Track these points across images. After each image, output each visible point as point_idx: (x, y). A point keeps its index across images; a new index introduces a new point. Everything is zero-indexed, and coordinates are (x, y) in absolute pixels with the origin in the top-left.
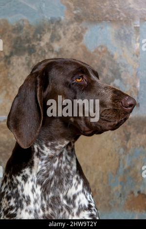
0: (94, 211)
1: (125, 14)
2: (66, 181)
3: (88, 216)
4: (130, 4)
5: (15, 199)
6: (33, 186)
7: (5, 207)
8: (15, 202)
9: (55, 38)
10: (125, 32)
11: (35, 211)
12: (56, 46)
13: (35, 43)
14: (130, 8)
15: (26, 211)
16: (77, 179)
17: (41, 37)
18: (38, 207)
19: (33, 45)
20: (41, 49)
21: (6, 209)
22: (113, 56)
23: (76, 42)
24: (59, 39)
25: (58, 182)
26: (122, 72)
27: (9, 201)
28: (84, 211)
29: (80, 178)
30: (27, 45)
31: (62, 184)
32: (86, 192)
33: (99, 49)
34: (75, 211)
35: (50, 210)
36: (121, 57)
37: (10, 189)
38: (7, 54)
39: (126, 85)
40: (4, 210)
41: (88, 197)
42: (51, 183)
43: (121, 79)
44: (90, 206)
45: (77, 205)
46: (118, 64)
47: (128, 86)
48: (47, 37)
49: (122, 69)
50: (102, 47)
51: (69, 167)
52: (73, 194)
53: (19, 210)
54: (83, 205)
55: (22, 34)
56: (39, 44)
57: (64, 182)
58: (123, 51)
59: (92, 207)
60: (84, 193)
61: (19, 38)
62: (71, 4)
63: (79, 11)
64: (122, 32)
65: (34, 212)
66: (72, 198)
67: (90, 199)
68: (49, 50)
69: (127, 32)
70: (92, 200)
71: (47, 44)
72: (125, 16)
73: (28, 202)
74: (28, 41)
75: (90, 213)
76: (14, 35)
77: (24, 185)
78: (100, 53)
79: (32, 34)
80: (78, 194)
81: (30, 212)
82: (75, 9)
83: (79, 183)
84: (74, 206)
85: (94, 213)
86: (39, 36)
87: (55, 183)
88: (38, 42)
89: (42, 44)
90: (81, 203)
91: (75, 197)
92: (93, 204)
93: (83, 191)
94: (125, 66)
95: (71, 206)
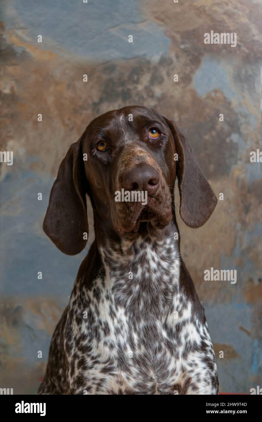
0: (210, 353)
1: (248, 48)
2: (163, 300)
3: (200, 359)
4: (254, 36)
5: (87, 324)
6: (111, 308)
7: (77, 335)
8: (88, 328)
9: (156, 80)
10: (246, 72)
11: (119, 345)
12: (158, 91)
13: (131, 87)
14: (254, 41)
15: (105, 343)
16: (181, 300)
17: (138, 79)
18: (123, 340)
19: (129, 89)
20: (138, 94)
21: (78, 337)
22: (230, 103)
23: (182, 85)
24: (161, 81)
25: (150, 302)
26: (241, 124)
27: (80, 326)
28: (193, 351)
29: (187, 299)
30: (120, 89)
31: (157, 306)
32: (197, 322)
33: (213, 95)
34: (181, 350)
35: (143, 347)
36: (240, 105)
37: (80, 308)
38: (96, 100)
39: (246, 141)
40: (75, 338)
41: (201, 329)
42: (139, 304)
43: (240, 134)
44: (204, 345)
45: (183, 340)
46: (236, 114)
47: (249, 142)
48: (146, 79)
49: (242, 120)
50: (216, 91)
51: (166, 278)
52: (176, 322)
53: (95, 341)
54: (192, 342)
55: (115, 75)
56: (136, 88)
57: (161, 303)
58: (244, 97)
59: (207, 346)
60: (195, 323)
61: (111, 80)
62: (178, 37)
63: (187, 46)
64: (243, 72)
65: (117, 347)
66: (174, 330)
67: (205, 334)
68: (148, 96)
69: (250, 72)
70: (208, 335)
71: (146, 88)
72: (247, 51)
73: (107, 331)
74: (123, 84)
75: (203, 355)
76: (105, 77)
77: (97, 305)
78: (213, 99)
79: (127, 74)
80: (184, 323)
81: (112, 347)
82: (183, 43)
83: (185, 306)
84: (179, 343)
85: (210, 355)
86: (135, 77)
87: (146, 303)
88: (135, 85)
89: (140, 87)
90: (189, 339)
91: (179, 328)
92: (208, 342)
93: (192, 321)
94: (245, 116)
95: (174, 342)
